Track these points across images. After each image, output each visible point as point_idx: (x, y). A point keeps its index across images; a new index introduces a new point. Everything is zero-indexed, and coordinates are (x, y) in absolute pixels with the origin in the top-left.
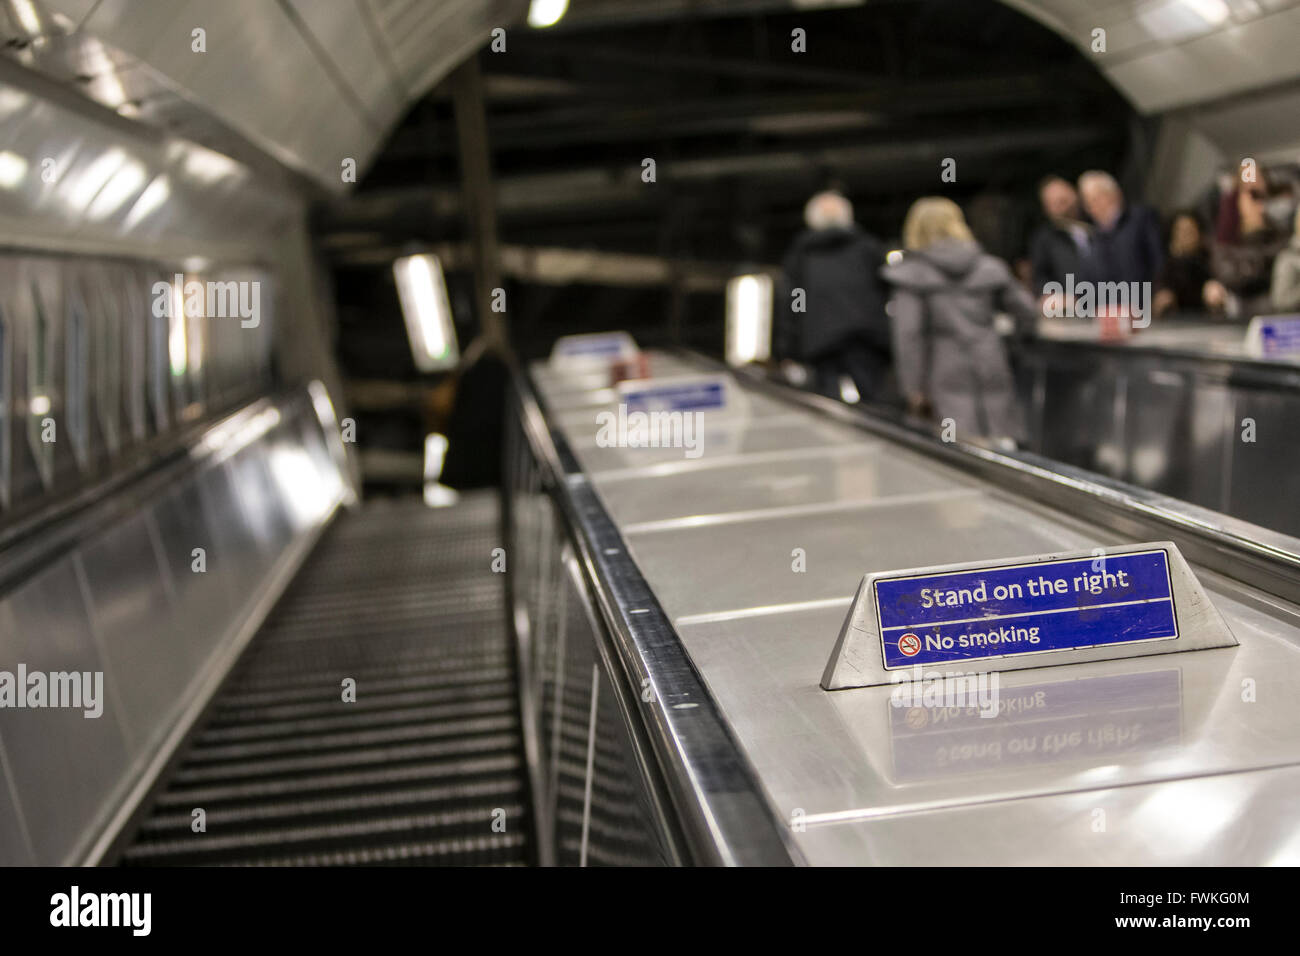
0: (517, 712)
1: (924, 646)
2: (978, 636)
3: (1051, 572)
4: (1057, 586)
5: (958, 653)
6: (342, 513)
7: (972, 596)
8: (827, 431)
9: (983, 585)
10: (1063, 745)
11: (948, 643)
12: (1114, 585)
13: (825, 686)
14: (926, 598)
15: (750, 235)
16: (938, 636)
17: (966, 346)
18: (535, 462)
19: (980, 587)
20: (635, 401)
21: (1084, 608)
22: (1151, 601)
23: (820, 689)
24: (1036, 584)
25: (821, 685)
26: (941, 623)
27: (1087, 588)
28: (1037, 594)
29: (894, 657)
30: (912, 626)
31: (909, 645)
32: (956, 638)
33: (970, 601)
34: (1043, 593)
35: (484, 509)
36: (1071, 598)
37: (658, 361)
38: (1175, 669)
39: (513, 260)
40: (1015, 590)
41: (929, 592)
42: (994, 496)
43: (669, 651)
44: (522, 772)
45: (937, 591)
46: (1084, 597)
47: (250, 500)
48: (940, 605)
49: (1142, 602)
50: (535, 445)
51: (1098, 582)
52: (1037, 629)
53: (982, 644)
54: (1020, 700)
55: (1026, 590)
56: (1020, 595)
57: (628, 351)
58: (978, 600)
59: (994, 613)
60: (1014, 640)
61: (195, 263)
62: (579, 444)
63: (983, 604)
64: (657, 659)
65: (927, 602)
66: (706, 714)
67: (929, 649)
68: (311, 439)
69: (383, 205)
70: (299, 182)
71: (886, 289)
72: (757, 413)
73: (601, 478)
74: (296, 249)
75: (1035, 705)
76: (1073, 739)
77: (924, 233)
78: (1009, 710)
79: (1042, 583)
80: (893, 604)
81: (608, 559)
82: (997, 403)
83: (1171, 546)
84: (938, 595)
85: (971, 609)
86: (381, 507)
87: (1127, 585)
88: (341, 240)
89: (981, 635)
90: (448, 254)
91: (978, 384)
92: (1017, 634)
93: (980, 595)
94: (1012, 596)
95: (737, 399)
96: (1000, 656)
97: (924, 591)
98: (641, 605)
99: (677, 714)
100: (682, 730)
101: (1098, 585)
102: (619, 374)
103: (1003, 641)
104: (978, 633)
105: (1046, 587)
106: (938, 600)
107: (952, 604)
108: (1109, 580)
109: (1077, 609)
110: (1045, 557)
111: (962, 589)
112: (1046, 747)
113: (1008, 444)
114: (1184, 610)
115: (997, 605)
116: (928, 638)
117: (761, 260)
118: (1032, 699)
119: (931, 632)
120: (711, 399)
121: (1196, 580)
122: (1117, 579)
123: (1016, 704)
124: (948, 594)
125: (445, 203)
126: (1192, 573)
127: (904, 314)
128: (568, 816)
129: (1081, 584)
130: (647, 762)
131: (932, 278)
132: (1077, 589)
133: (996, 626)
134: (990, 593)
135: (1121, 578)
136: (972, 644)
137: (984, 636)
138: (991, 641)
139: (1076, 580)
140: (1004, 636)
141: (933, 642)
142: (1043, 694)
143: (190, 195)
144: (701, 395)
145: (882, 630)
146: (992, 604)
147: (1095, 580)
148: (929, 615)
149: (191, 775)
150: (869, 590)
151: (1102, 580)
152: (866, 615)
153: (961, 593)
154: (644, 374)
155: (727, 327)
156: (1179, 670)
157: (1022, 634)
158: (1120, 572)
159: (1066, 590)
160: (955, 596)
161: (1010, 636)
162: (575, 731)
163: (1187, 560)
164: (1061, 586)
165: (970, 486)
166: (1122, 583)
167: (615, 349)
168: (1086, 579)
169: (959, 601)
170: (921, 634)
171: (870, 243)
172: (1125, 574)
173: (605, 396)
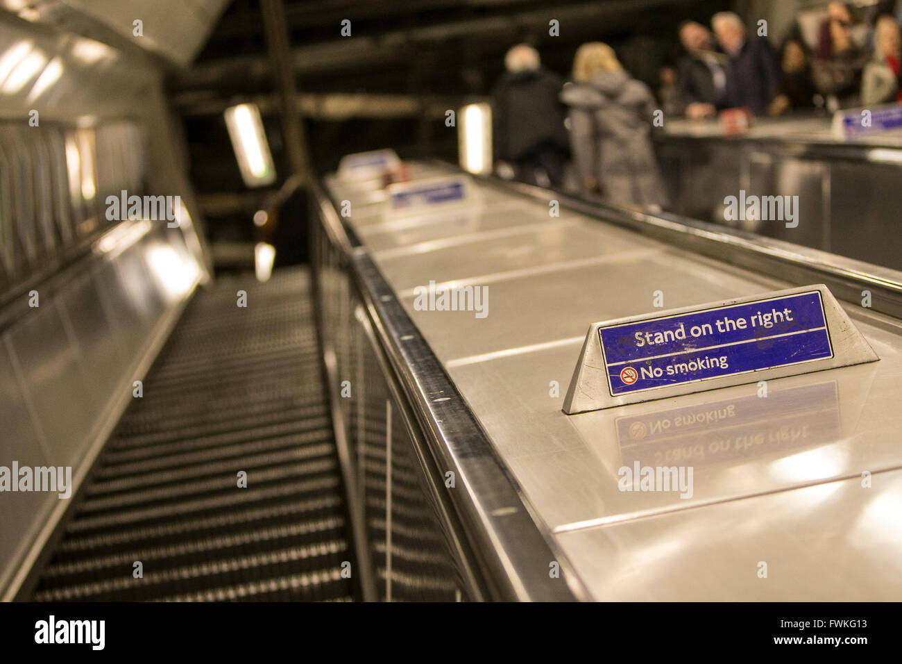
0: (330, 427)
1: (640, 376)
2: (681, 366)
3: (734, 313)
4: (738, 324)
5: (666, 380)
6: (200, 290)
7: (674, 336)
8: (538, 211)
9: (682, 326)
10: (750, 444)
11: (658, 372)
12: (782, 320)
13: (566, 411)
14: (640, 339)
15: (473, 77)
16: (650, 368)
17: (622, 144)
18: (332, 246)
19: (680, 328)
20: (401, 199)
21: (760, 339)
22: (811, 330)
23: (562, 414)
24: (722, 323)
25: (563, 410)
26: (652, 358)
27: (761, 324)
28: (724, 331)
29: (618, 385)
30: (630, 361)
31: (629, 376)
32: (664, 368)
33: (673, 339)
34: (728, 330)
35: (298, 281)
36: (750, 332)
37: (414, 169)
38: (833, 381)
39: (308, 104)
40: (707, 329)
41: (641, 334)
42: (669, 253)
43: (428, 363)
44: (337, 471)
45: (647, 333)
46: (760, 330)
47: (133, 286)
48: (651, 343)
49: (804, 331)
50: (331, 235)
51: (770, 318)
52: (725, 358)
53: (685, 371)
54: (716, 412)
55: (715, 328)
56: (711, 332)
57: (392, 162)
58: (679, 338)
59: (691, 347)
60: (709, 367)
61: (86, 121)
62: (363, 231)
63: (683, 341)
64: (421, 369)
65: (640, 342)
66: (456, 405)
67: (644, 378)
68: (175, 239)
69: (215, 72)
70: (156, 59)
71: (564, 109)
72: (488, 202)
73: (380, 257)
74: (156, 106)
75: (727, 415)
76: (758, 439)
77: (588, 68)
78: (708, 420)
79: (727, 322)
80: (614, 345)
81: (384, 304)
82: (648, 181)
83: (823, 287)
84: (648, 336)
85: (674, 345)
86: (227, 283)
87: (792, 319)
88: (188, 98)
89: (683, 365)
90: (264, 103)
91: (632, 169)
92: (710, 363)
93: (680, 334)
94: (705, 334)
95: (473, 193)
96: (699, 380)
97: (637, 334)
98: (408, 334)
99: (436, 406)
100: (440, 416)
101: (770, 321)
102: (388, 180)
103: (700, 368)
104: (680, 363)
105: (730, 325)
106: (648, 340)
107: (659, 342)
108: (778, 316)
109: (755, 340)
110: (727, 302)
111: (666, 331)
112: (738, 447)
113: (654, 208)
114: (836, 336)
115: (694, 341)
116: (643, 370)
117: (480, 93)
118: (725, 410)
119: (644, 364)
120: (455, 193)
121: (844, 313)
122: (784, 315)
123: (713, 415)
124: (656, 335)
125: (258, 67)
126: (840, 307)
127: (578, 126)
128: (376, 523)
129: (757, 320)
130: (423, 454)
131: (597, 99)
132: (754, 325)
133: (693, 357)
134: (688, 332)
135: (786, 314)
136: (677, 372)
137: (686, 365)
138: (691, 369)
139: (753, 318)
140: (700, 365)
141: (647, 372)
142: (733, 407)
143: (77, 73)
144: (448, 192)
145: (607, 365)
146: (690, 340)
147: (767, 317)
148: (643, 352)
149: (109, 472)
150: (595, 335)
151: (772, 317)
152: (594, 355)
153: (666, 333)
154: (406, 179)
155: (459, 142)
156: (836, 383)
157: (715, 362)
158: (786, 310)
159: (745, 327)
160: (661, 336)
161: (705, 364)
162: (376, 452)
163: (837, 298)
164: (742, 323)
165: (650, 247)
166: (788, 318)
167: (382, 162)
168: (760, 317)
169: (664, 340)
170: (637, 367)
171: (551, 79)
172: (790, 311)
173: (378, 196)
